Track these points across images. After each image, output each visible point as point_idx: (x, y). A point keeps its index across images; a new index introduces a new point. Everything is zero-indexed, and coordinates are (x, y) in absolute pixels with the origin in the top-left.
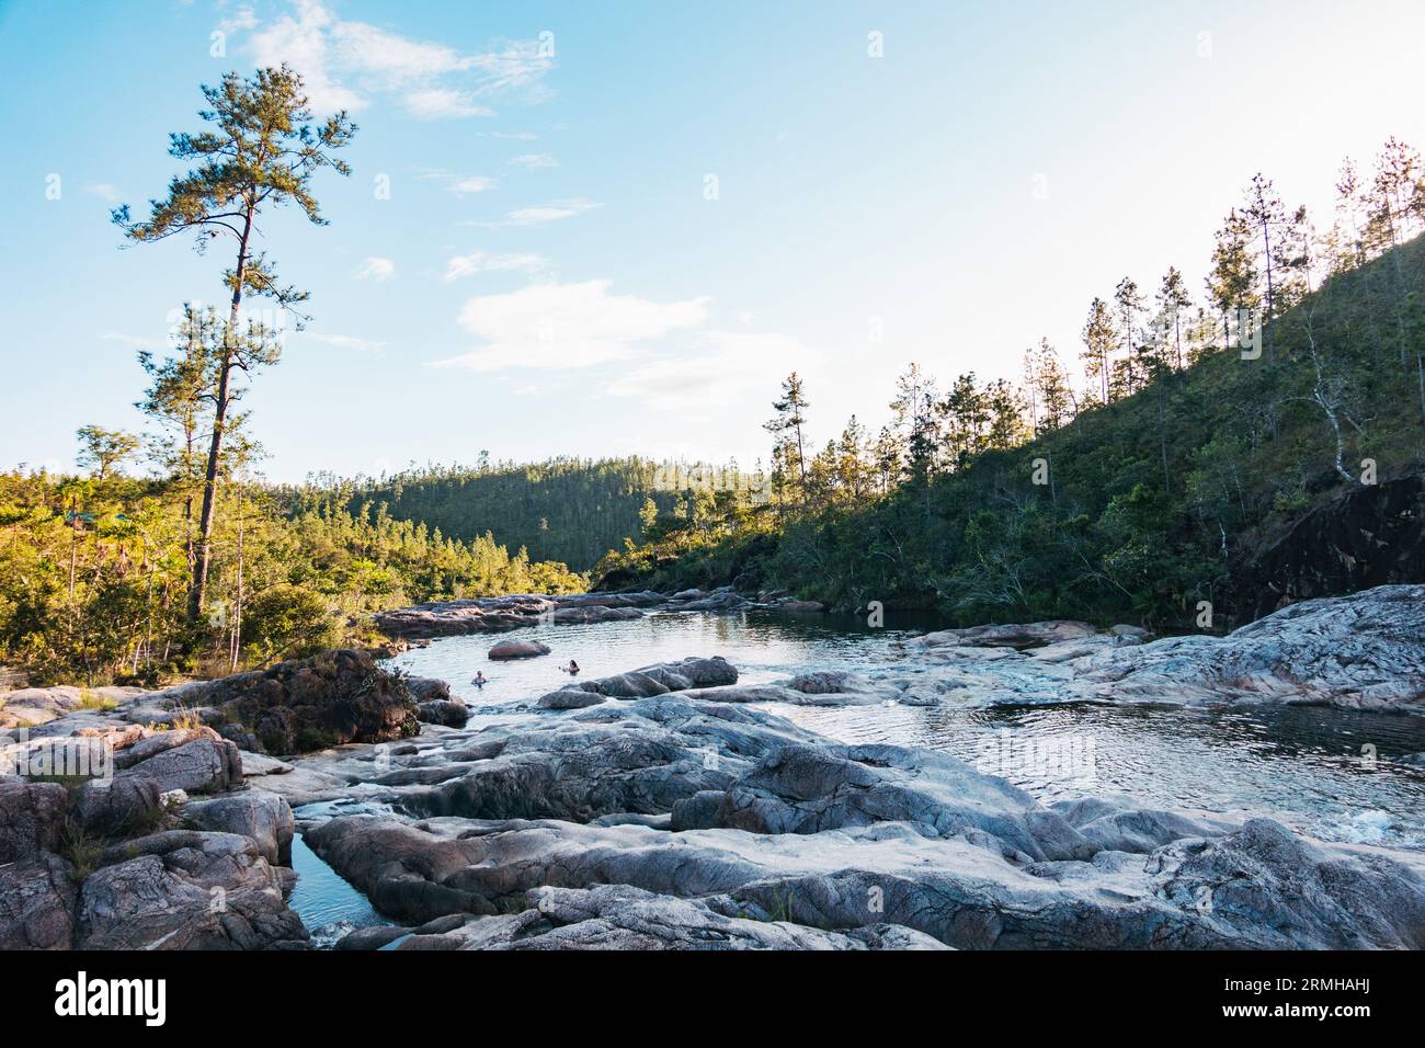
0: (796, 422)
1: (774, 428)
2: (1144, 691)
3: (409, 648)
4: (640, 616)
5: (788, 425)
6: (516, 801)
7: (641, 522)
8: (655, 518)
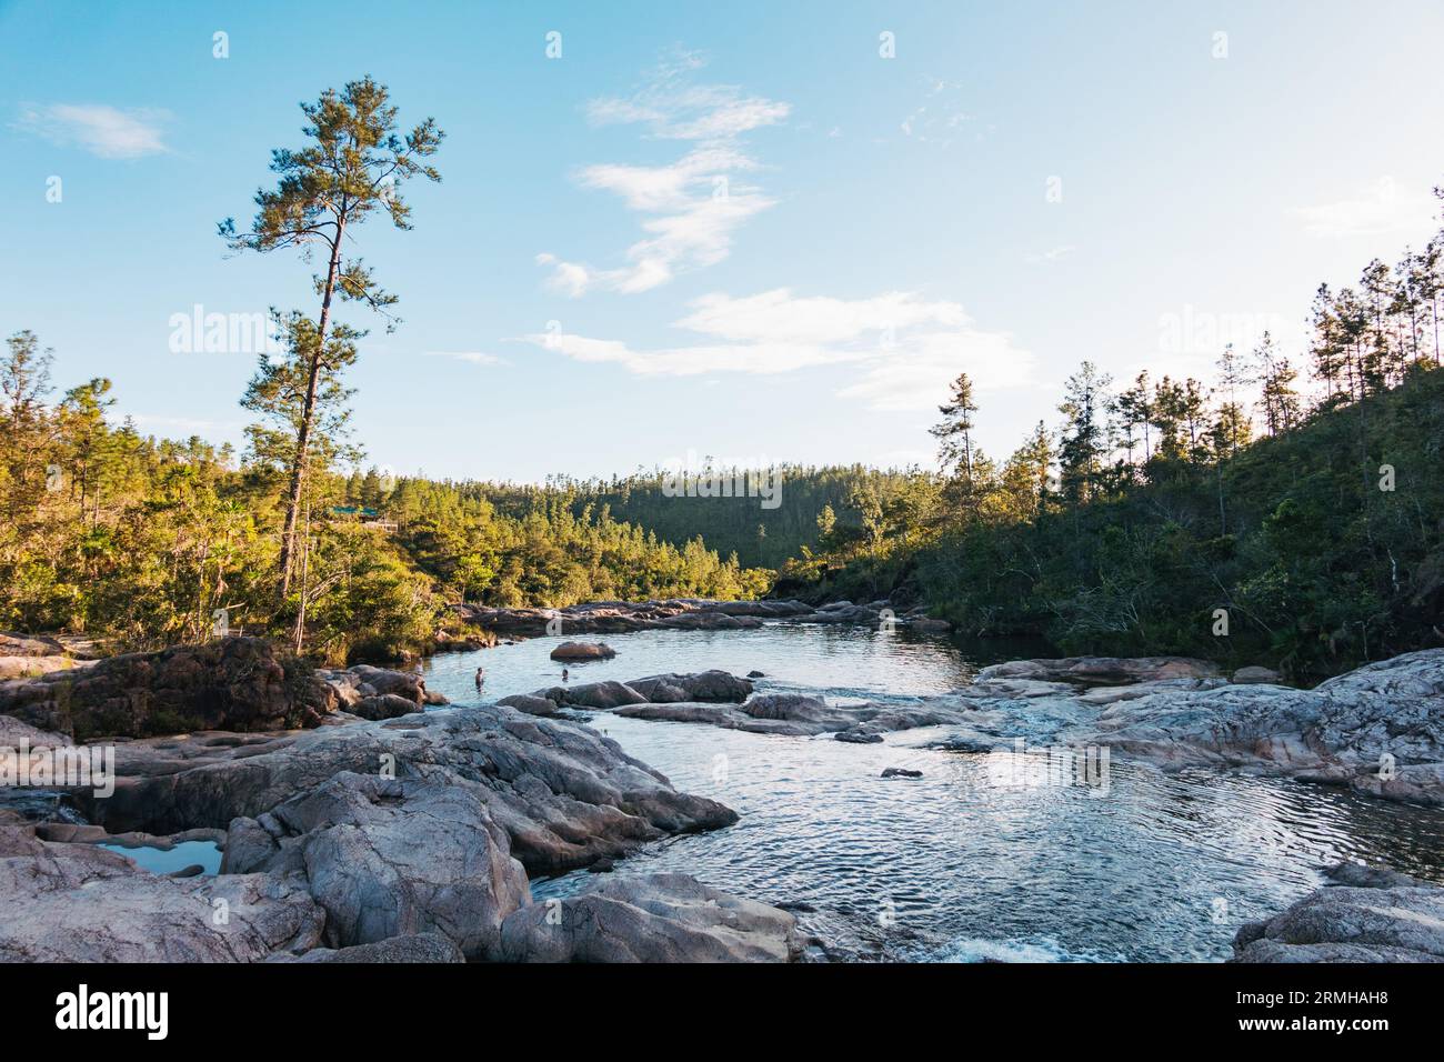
0: (963, 426)
1: (940, 433)
2: (1125, 747)
3: (496, 644)
4: (758, 626)
5: (954, 430)
6: (214, 804)
7: (819, 529)
8: (833, 527)
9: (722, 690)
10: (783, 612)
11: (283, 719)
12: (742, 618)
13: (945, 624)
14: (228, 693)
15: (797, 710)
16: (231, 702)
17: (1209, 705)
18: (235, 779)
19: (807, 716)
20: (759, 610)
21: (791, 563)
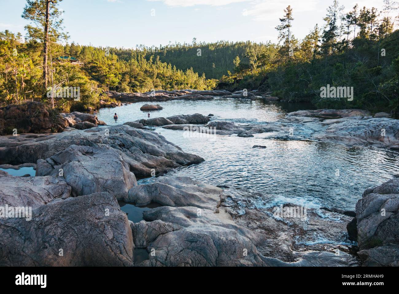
0: (288, 26)
1: (279, 29)
2: (335, 138)
3: (121, 105)
5: (284, 28)
7: (234, 65)
8: (239, 64)
9: (199, 120)
10: (220, 94)
11: (50, 129)
12: (207, 96)
13: (277, 98)
14: (31, 121)
15: (225, 127)
16: (32, 124)
17: (365, 125)
18: (37, 148)
19: (228, 128)
20: (212, 93)
21: (224, 77)
